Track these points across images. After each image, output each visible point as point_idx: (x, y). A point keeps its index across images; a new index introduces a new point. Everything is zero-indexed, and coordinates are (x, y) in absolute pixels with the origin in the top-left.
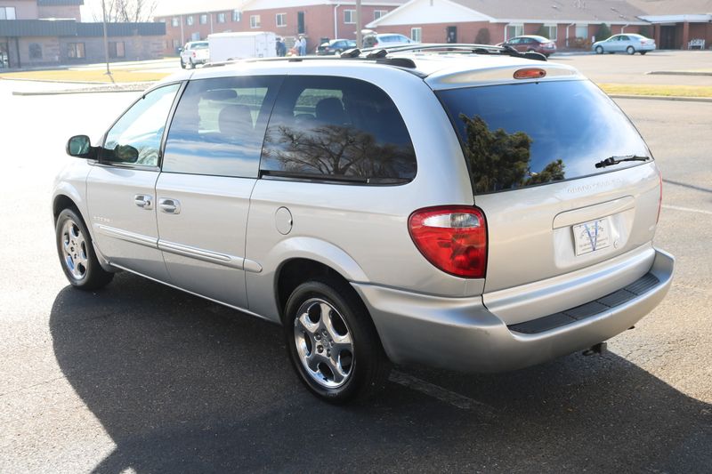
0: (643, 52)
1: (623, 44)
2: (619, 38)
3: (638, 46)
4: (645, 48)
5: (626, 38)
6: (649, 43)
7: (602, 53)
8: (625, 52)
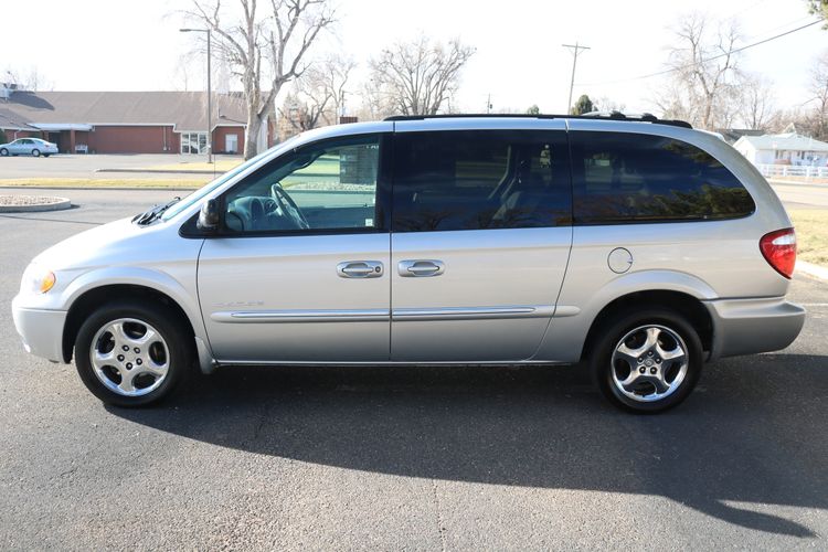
0: (47, 155)
1: (29, 147)
2: (24, 142)
3: (42, 149)
4: (50, 150)
5: (30, 142)
6: (53, 147)
7: (7, 155)
8: (31, 154)
